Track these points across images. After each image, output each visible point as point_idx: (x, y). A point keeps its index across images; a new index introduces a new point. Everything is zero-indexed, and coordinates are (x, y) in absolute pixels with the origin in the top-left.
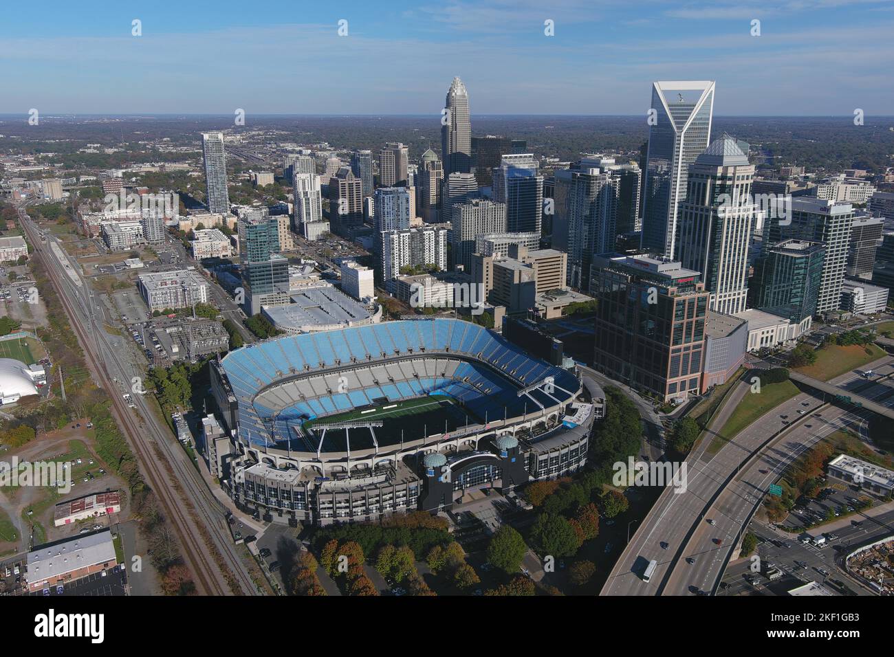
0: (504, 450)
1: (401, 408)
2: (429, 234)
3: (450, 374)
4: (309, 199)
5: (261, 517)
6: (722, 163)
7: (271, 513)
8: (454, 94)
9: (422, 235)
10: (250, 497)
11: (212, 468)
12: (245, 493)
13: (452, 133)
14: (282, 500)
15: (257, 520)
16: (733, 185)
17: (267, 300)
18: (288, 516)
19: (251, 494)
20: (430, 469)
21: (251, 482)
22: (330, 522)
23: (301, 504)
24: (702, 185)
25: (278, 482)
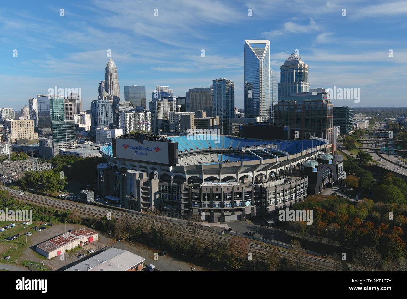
0: (330, 160)
2: (142, 114)
3: (216, 160)
5: (216, 219)
6: (299, 63)
7: (225, 214)
8: (110, 67)
9: (139, 115)
10: (205, 207)
11: (142, 206)
12: (201, 205)
13: (110, 86)
14: (235, 201)
15: (214, 223)
16: (304, 72)
17: (63, 146)
18: (240, 213)
19: (206, 204)
20: (314, 168)
21: (207, 193)
22: (274, 209)
23: (249, 201)
24: (291, 73)
25: (233, 187)
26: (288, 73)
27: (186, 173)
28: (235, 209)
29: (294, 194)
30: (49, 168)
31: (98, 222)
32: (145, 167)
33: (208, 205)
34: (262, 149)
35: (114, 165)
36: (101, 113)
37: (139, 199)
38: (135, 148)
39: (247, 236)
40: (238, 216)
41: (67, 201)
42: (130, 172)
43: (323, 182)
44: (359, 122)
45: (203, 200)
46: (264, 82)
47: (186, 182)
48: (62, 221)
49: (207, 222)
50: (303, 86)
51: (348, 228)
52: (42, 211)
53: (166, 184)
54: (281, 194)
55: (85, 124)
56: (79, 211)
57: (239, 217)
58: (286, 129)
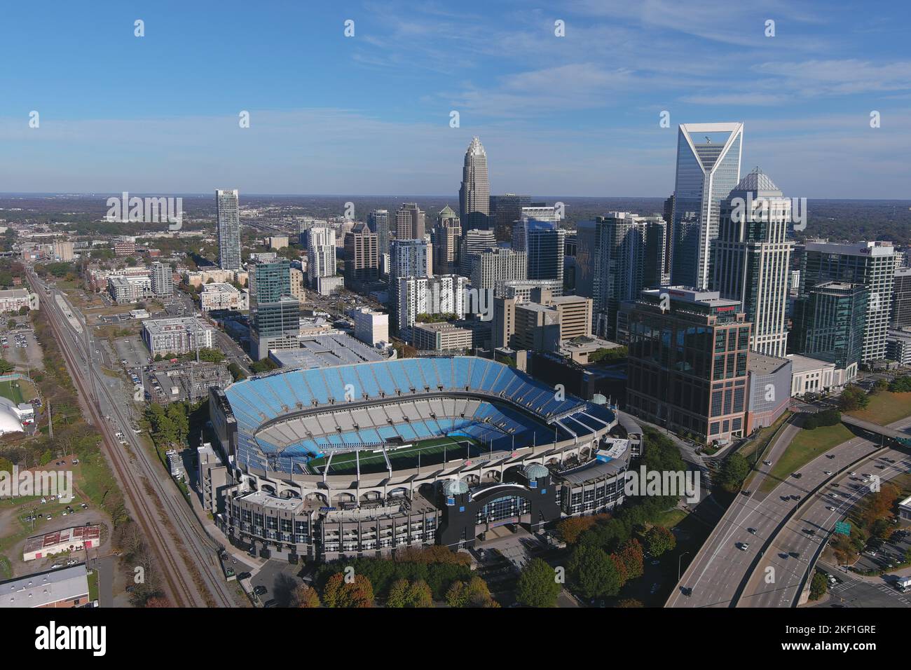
0: (533, 480)
1: (417, 448)
2: (448, 281)
3: (470, 414)
4: (324, 253)
5: (258, 553)
7: (270, 547)
8: (472, 154)
9: (440, 282)
10: (246, 530)
11: (206, 502)
13: (469, 192)
14: (281, 531)
17: (276, 344)
18: (291, 552)
19: (247, 526)
21: (248, 512)
22: (336, 558)
23: (304, 536)
25: (278, 510)
28: (282, 543)
29: (390, 538)
40: (286, 554)
45: (244, 520)
54: (352, 536)
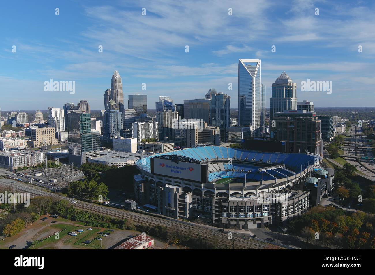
0: (325, 175)
2: (151, 124)
3: (223, 169)
4: (59, 120)
5: (241, 227)
6: (288, 82)
7: (248, 223)
8: (115, 78)
9: (149, 124)
10: (232, 217)
11: (178, 214)
12: (229, 215)
13: (116, 94)
14: (256, 212)
15: (239, 230)
16: (293, 90)
17: (89, 155)
18: (260, 222)
19: (233, 215)
20: (315, 184)
21: (234, 207)
22: (286, 219)
23: (267, 212)
24: (281, 90)
25: (254, 201)
26: (279, 90)
27: (215, 189)
28: (256, 219)
29: (301, 206)
30: (82, 175)
31: (152, 229)
32: (180, 183)
33: (234, 215)
34: (274, 169)
35: (150, 178)
36: (113, 122)
37: (176, 209)
38: (171, 167)
39: (269, 242)
40: (258, 224)
41: (113, 208)
42: (167, 187)
43: (321, 195)
44: (337, 126)
45: (231, 212)
46: (256, 95)
47: (215, 197)
48: (121, 228)
49: (234, 229)
50: (292, 102)
51: (351, 238)
52: (100, 219)
53: (198, 197)
54: (291, 207)
55: (96, 130)
56: (133, 220)
57: (259, 226)
58: (283, 143)
